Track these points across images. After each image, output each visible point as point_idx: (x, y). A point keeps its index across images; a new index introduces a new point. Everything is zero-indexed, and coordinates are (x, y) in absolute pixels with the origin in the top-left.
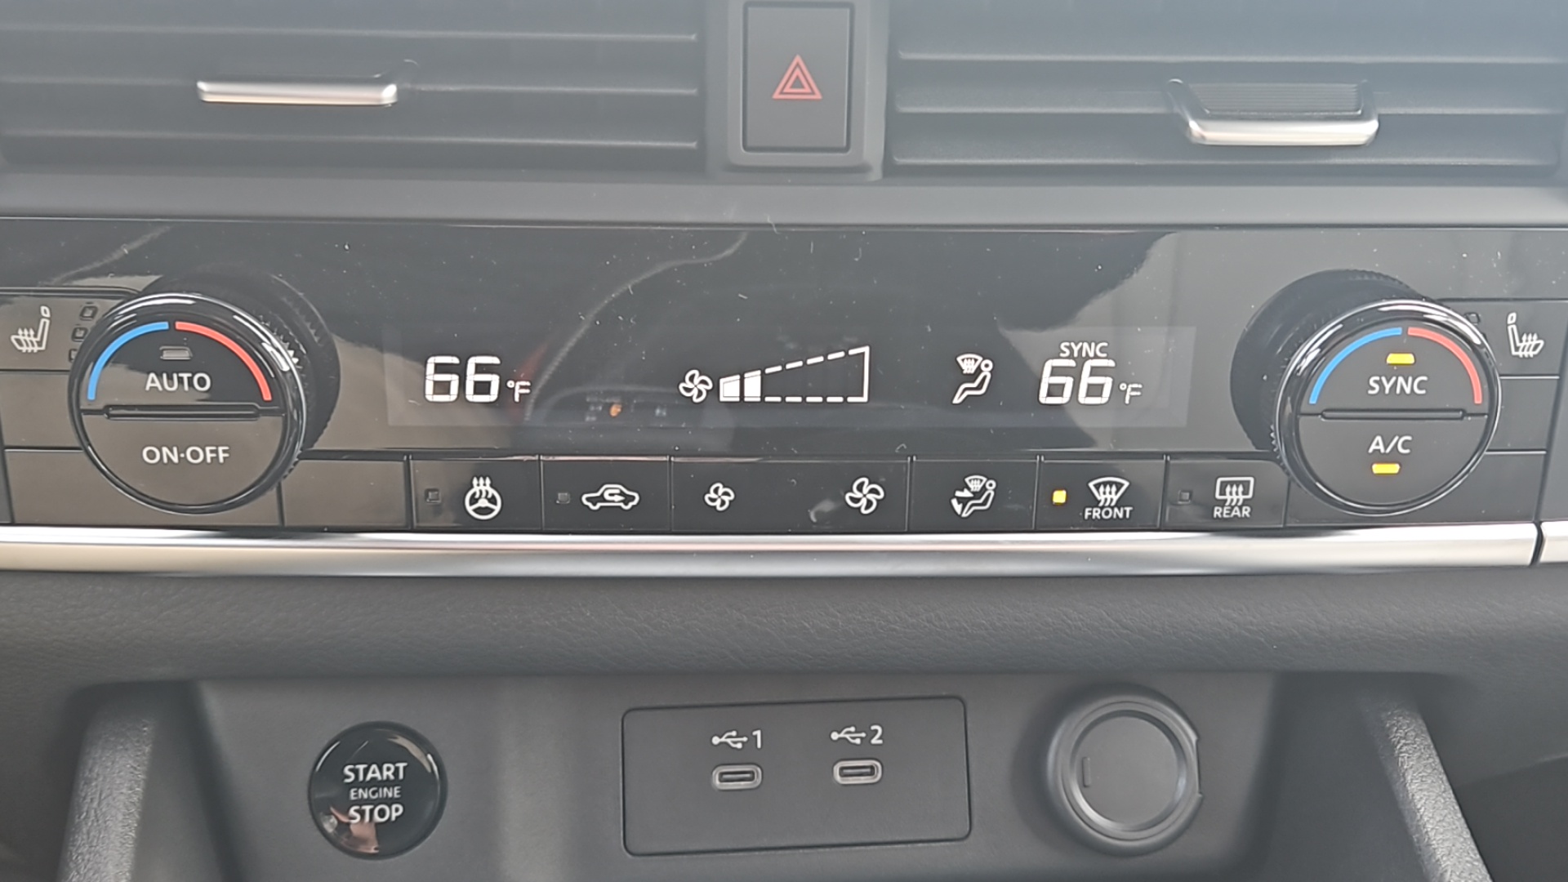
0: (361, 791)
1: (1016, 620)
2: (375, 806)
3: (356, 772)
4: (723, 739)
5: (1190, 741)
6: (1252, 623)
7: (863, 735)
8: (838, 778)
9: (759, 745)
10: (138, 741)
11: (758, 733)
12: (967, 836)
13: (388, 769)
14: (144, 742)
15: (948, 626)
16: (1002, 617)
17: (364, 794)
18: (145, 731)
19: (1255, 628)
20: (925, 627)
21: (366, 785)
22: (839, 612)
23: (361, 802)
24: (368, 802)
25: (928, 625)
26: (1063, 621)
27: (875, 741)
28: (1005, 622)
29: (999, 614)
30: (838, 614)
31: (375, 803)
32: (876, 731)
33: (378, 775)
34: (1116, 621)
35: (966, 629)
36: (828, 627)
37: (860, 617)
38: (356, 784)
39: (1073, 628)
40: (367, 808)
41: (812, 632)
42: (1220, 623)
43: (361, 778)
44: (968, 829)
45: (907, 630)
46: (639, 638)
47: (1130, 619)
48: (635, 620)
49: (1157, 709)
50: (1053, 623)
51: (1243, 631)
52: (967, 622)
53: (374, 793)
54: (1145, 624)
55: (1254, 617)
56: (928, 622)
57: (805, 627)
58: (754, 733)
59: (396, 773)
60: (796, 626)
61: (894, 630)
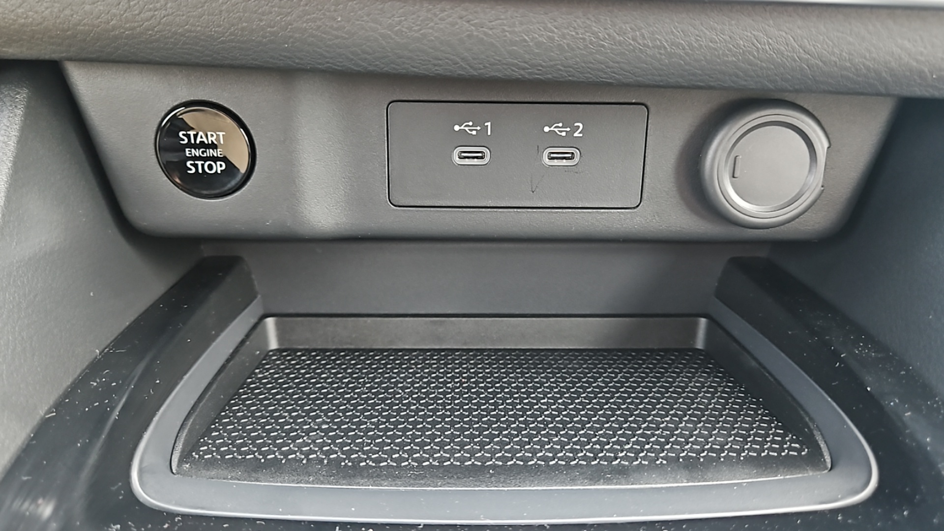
0: (193, 150)
1: (711, 42)
2: (205, 162)
3: (188, 136)
4: (462, 127)
5: (823, 147)
6: (922, 54)
7: (568, 129)
8: (546, 160)
9: (489, 133)
10: (11, 106)
11: (489, 124)
12: (638, 206)
13: (212, 136)
14: (16, 107)
15: (650, 44)
16: (699, 38)
17: (197, 153)
18: (17, 98)
19: (923, 59)
20: (631, 44)
21: (196, 146)
22: (556, 28)
23: (195, 158)
24: (200, 158)
25: (632, 43)
26: (753, 44)
27: (576, 135)
28: (702, 43)
29: (697, 36)
30: (555, 30)
31: (205, 159)
32: (579, 127)
33: (205, 139)
34: (801, 46)
35: (665, 48)
36: (545, 41)
37: (574, 33)
38: (190, 145)
39: (761, 52)
40: (200, 163)
41: (531, 44)
42: (893, 53)
43: (193, 141)
44: (639, 202)
45: (614, 47)
46: (384, 42)
47: (814, 46)
48: (379, 27)
49: (802, 122)
50: (744, 46)
51: (911, 61)
52: (667, 41)
53: (203, 153)
54: (825, 50)
55: (925, 48)
56: (634, 40)
57: (525, 39)
58: (486, 124)
59: (218, 139)
60: (517, 39)
61: (603, 46)
